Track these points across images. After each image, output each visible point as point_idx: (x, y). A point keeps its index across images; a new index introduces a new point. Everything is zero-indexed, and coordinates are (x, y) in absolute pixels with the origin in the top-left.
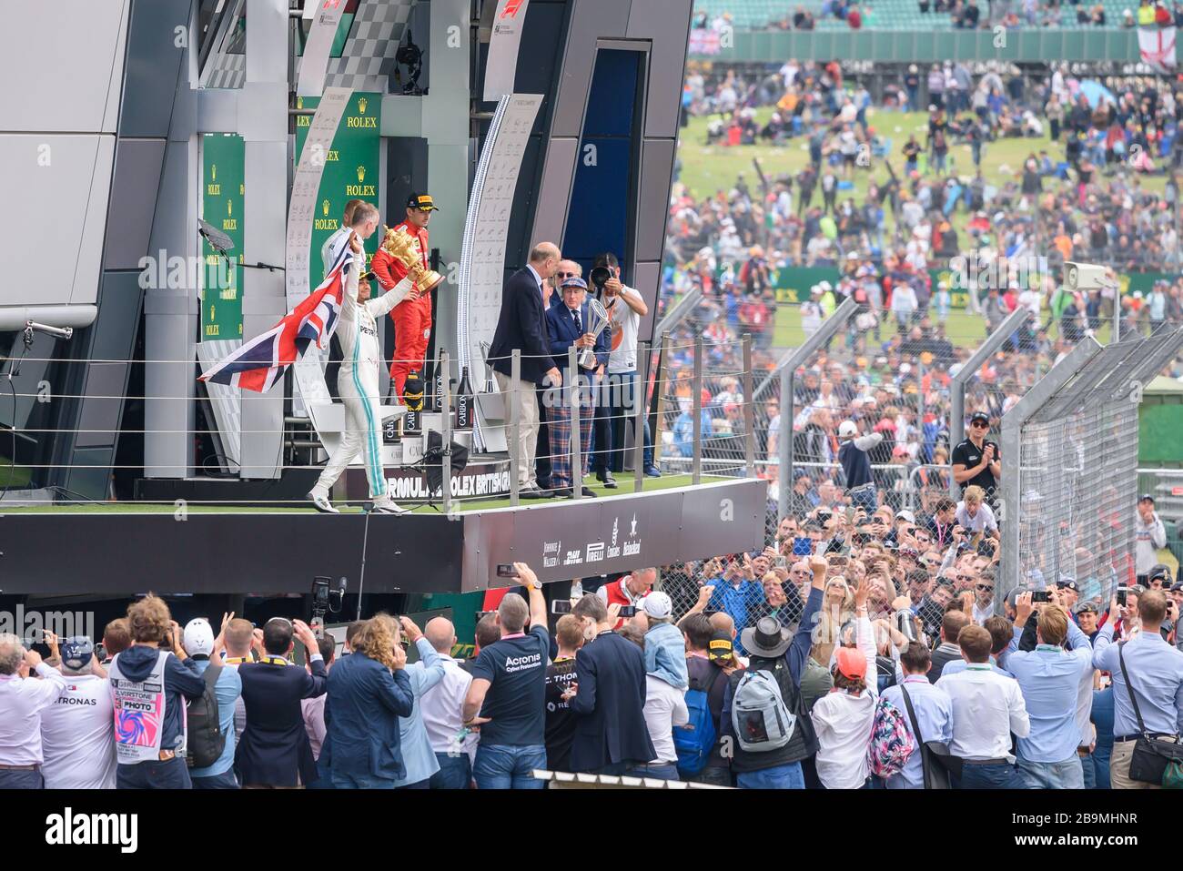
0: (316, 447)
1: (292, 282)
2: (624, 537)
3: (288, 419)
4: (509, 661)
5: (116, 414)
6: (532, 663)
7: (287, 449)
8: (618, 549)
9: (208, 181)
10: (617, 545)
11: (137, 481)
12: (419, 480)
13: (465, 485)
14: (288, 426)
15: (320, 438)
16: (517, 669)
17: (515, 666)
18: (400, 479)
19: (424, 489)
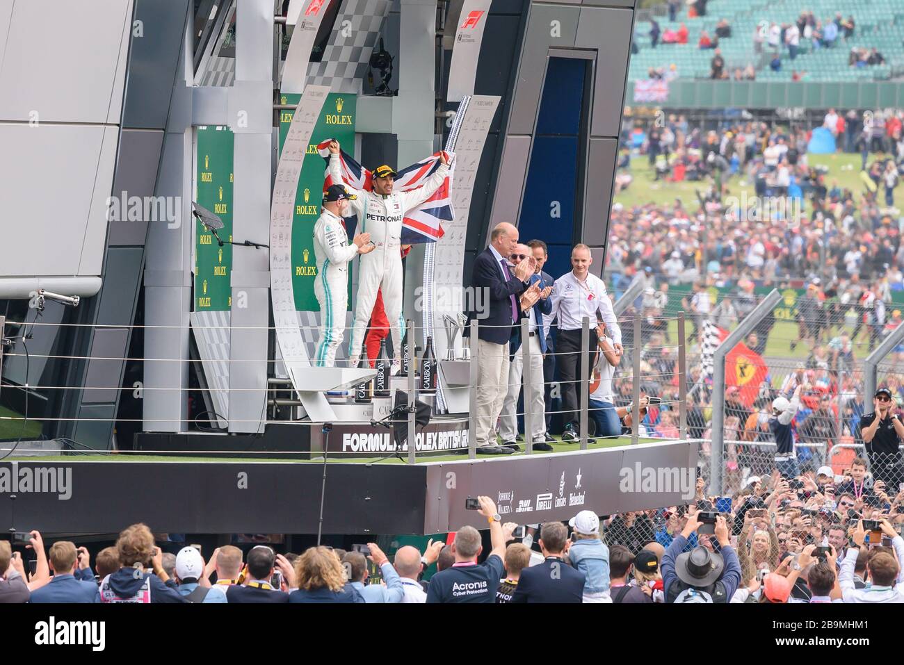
0: (295, 406)
1: (275, 259)
2: (570, 489)
3: (271, 380)
4: (456, 586)
5: (118, 374)
6: (478, 589)
7: (270, 407)
8: (564, 499)
9: (201, 169)
10: (564, 496)
11: (136, 435)
12: (387, 436)
13: (429, 441)
14: (271, 385)
15: (299, 397)
16: (464, 593)
17: (462, 591)
18: (371, 435)
19: (391, 443)
